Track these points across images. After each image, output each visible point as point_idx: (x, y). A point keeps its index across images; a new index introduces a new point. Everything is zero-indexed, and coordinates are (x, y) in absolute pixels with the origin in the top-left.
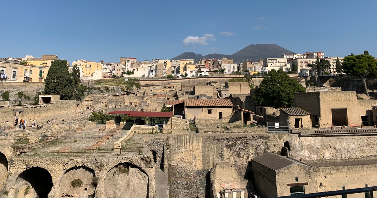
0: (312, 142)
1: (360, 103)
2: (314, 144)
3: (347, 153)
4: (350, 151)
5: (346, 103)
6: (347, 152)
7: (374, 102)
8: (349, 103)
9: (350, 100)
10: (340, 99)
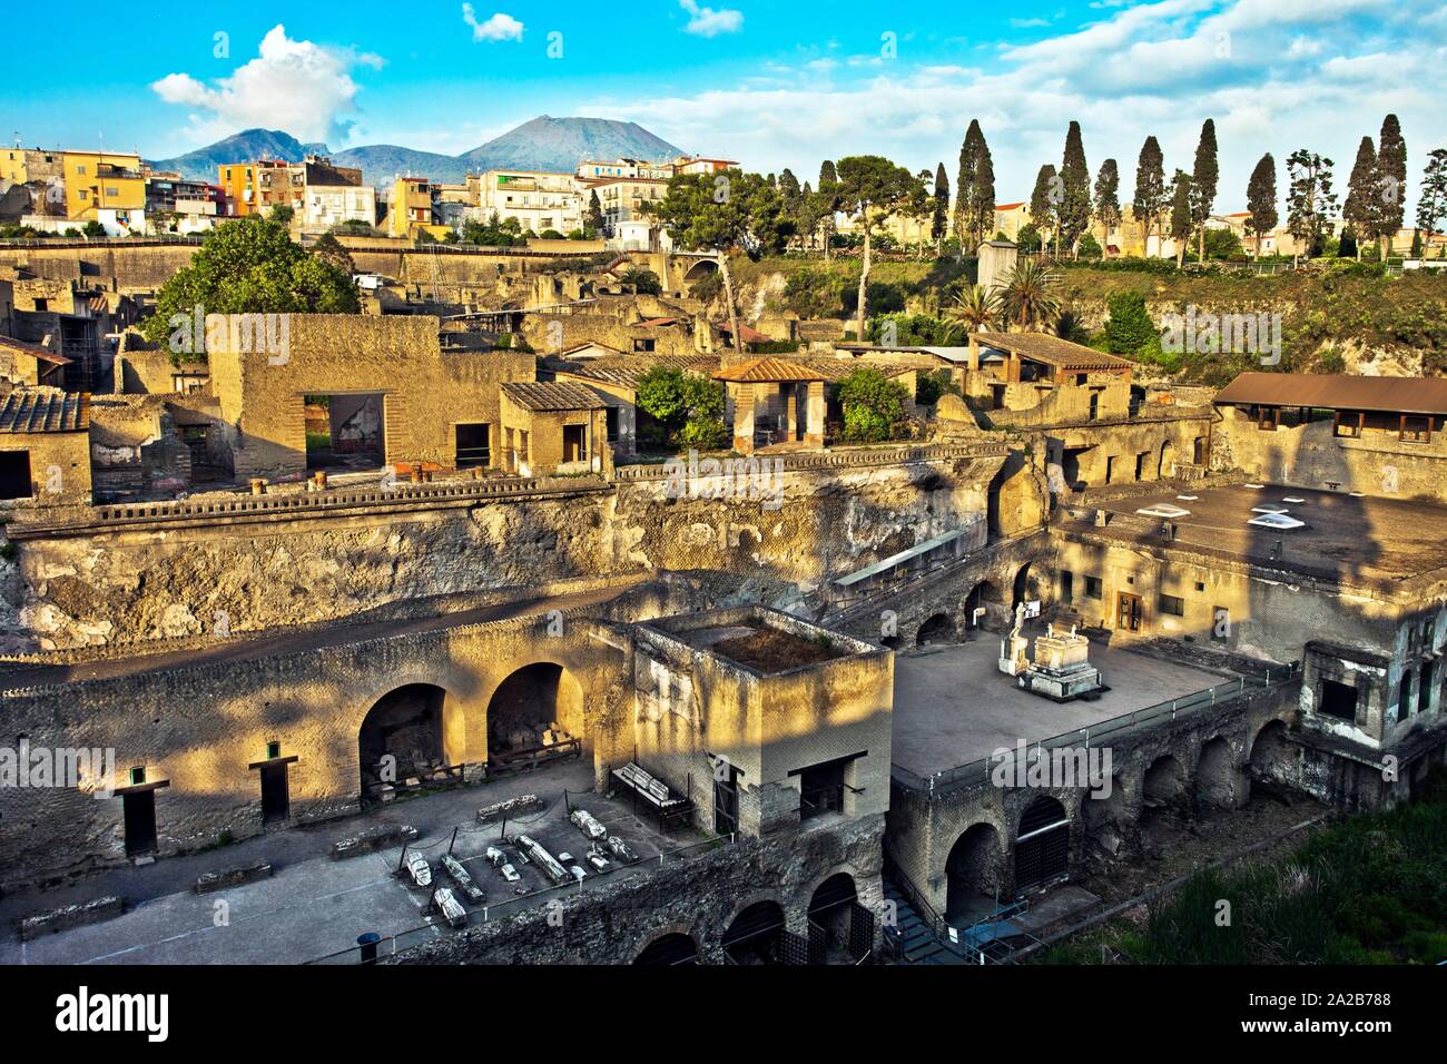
0: (90, 563)
1: (457, 367)
2: (102, 572)
3: (290, 600)
4: (309, 587)
5: (381, 371)
6: (293, 594)
7: (522, 365)
8: (399, 370)
9: (404, 356)
10: (355, 352)
